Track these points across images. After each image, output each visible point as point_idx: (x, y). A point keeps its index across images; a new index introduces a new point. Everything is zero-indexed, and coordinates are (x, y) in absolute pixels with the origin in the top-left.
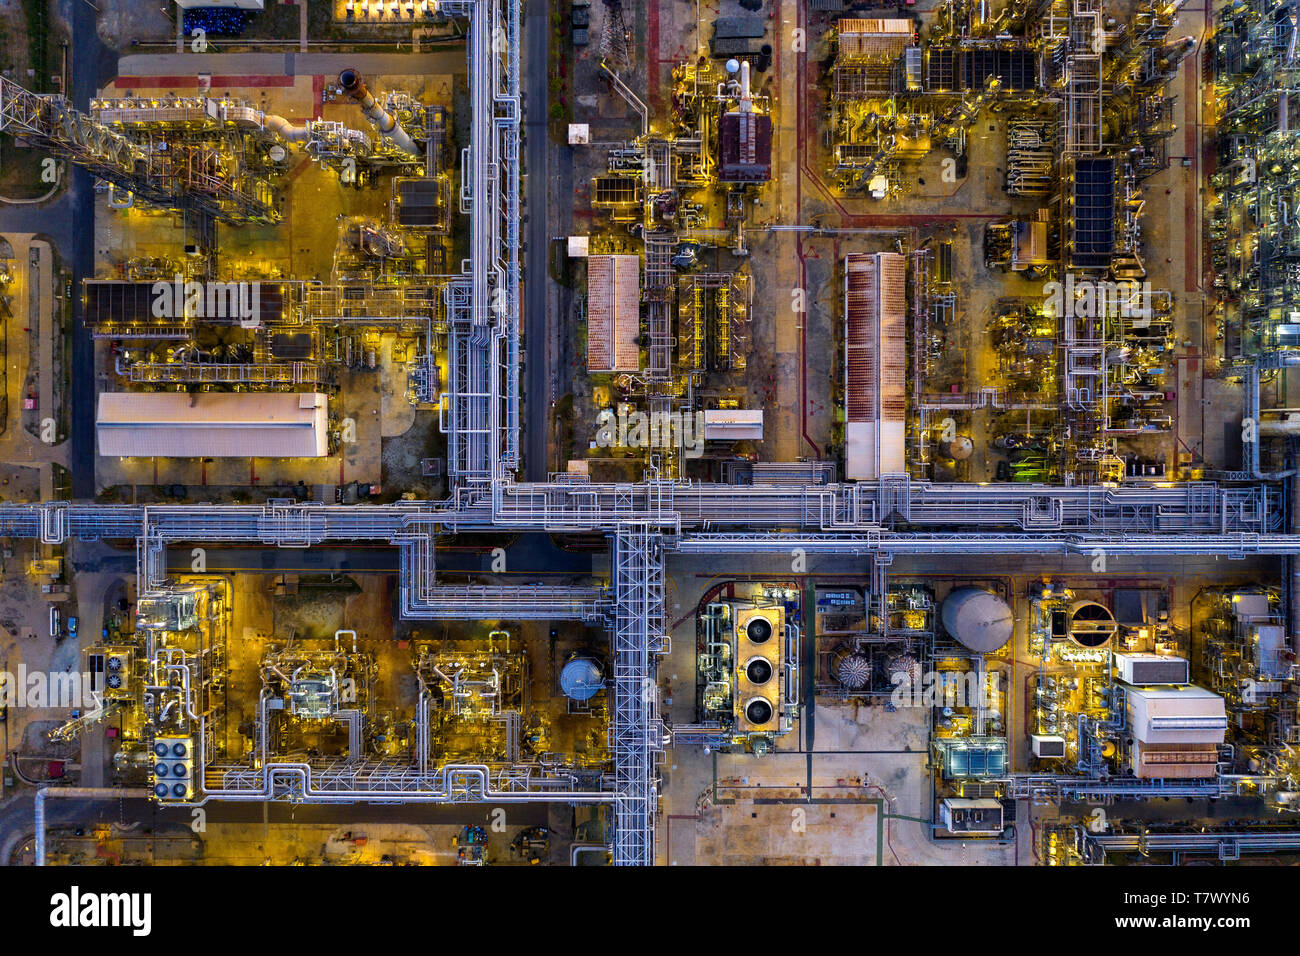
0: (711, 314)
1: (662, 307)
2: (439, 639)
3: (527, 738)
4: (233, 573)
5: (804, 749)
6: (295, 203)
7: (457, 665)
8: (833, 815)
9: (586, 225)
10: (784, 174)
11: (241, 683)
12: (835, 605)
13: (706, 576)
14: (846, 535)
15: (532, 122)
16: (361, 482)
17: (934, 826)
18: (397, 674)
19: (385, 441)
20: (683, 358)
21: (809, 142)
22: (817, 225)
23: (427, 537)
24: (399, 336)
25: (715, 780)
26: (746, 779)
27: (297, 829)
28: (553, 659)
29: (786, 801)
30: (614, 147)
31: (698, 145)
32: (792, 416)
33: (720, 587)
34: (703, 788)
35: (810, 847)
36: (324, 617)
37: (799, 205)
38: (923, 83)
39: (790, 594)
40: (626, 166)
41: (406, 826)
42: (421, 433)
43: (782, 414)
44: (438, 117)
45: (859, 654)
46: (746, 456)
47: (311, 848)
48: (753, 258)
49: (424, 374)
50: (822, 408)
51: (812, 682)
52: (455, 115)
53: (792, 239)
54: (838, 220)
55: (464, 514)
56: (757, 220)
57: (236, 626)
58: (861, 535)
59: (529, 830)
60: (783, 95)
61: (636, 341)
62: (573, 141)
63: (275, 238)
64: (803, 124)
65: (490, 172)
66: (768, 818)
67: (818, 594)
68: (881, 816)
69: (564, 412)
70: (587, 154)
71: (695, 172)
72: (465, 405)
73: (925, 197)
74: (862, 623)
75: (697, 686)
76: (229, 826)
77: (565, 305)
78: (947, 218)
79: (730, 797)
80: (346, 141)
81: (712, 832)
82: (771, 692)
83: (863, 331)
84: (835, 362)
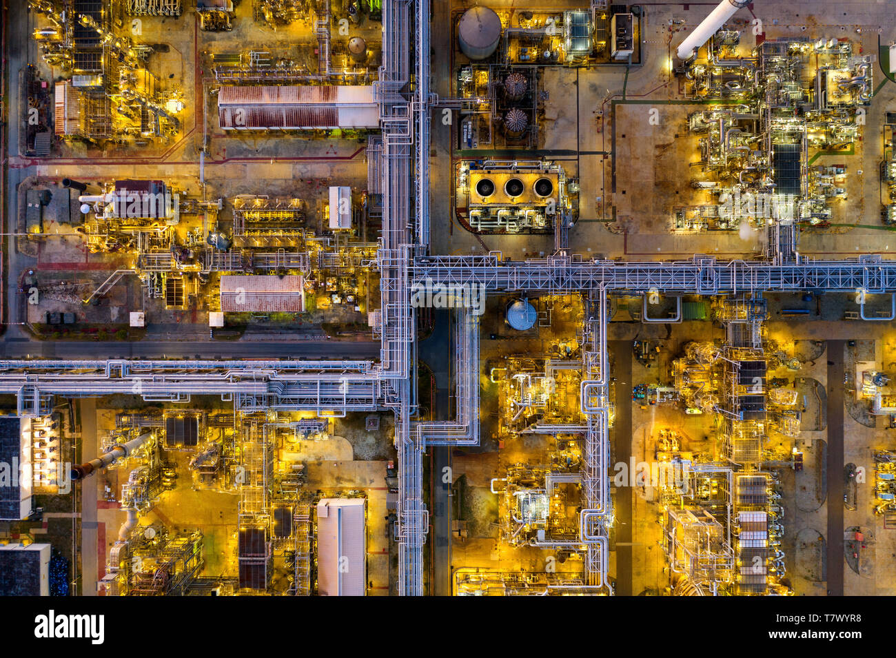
0: (264, 224)
1: (257, 259)
2: (498, 419)
3: (568, 355)
4: (452, 567)
5: (576, 157)
6: (188, 522)
7: (512, 405)
8: (624, 136)
9: (202, 314)
10: (167, 174)
11: (531, 561)
12: (472, 135)
13: (452, 227)
14: (417, 126)
15: (129, 353)
16: (385, 475)
17: (630, 64)
18: (524, 449)
19: (356, 458)
20: (292, 243)
21: (143, 156)
22: (201, 149)
23: (420, 426)
24: (282, 448)
25: (598, 221)
26: (598, 198)
27: (636, 522)
28: (512, 337)
29: (614, 169)
30: (147, 294)
31: (143, 234)
32: (337, 167)
33: (459, 218)
34: (605, 229)
35: (647, 152)
36: (483, 502)
37: (188, 163)
38: (97, 74)
39: (463, 168)
40: (159, 285)
41: (633, 443)
42: (350, 432)
43: (336, 174)
44: (124, 419)
45: (504, 118)
46: (363, 199)
47: (650, 512)
48: (226, 196)
49: (303, 428)
50: (331, 146)
51: (528, 152)
52: (125, 408)
53: (211, 168)
54: (199, 135)
55: (403, 400)
56: (199, 192)
57: (489, 566)
58: (416, 115)
59: (635, 354)
60: (111, 175)
61: (281, 277)
62: (142, 324)
63: (213, 536)
64: (131, 161)
65: (159, 381)
66: (626, 183)
67: (465, 147)
68: (624, 102)
69: (335, 329)
70: (151, 313)
71: (164, 236)
72: (326, 399)
73: (183, 74)
74: (485, 116)
75: (530, 234)
76: (634, 571)
77: (260, 329)
78: (197, 58)
79: (610, 210)
80: (135, 482)
81: (636, 223)
82: (530, 179)
83: (274, 116)
84: (299, 137)
